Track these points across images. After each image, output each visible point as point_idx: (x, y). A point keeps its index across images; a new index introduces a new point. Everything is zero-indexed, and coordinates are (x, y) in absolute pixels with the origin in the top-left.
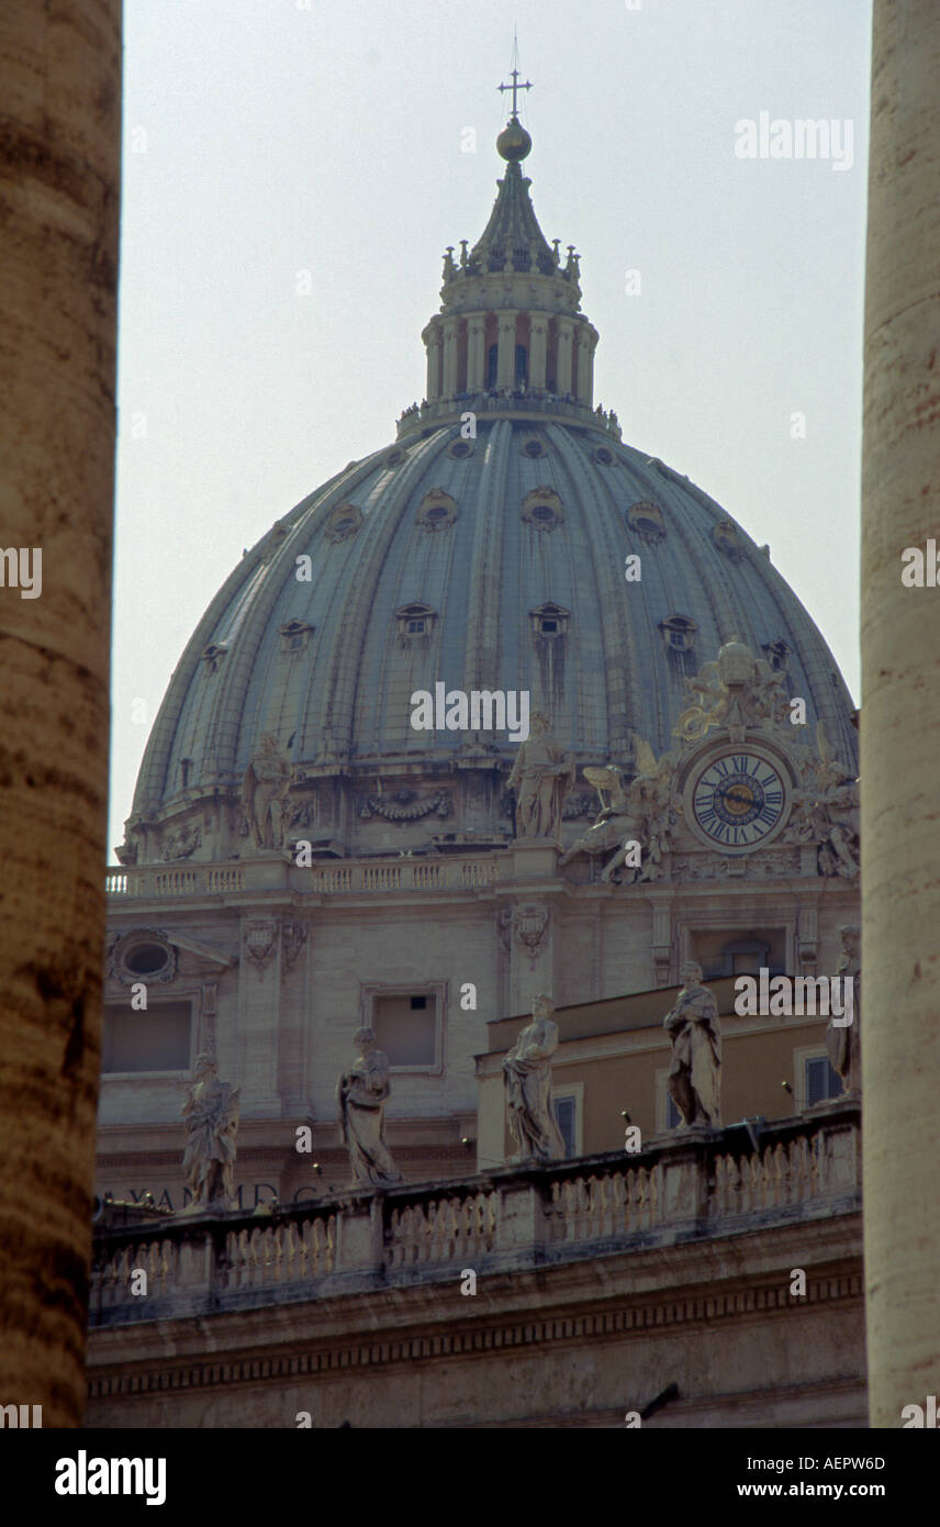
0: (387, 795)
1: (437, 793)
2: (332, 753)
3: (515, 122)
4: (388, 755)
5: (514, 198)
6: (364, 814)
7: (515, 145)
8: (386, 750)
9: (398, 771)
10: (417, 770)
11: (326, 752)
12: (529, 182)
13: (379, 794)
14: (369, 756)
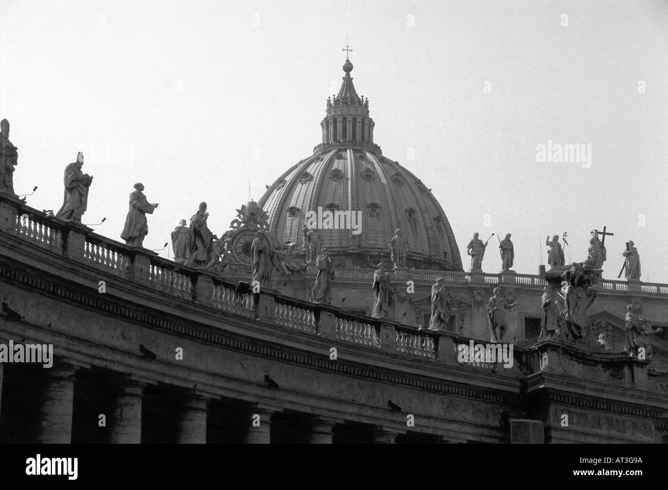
0: (371, 260)
1: (386, 262)
2: (356, 246)
3: (348, 60)
4: (371, 248)
5: (348, 84)
6: (364, 265)
7: (348, 68)
8: (370, 247)
9: (376, 254)
10: (382, 254)
11: (354, 245)
12: (352, 79)
13: (368, 260)
14: (365, 248)
